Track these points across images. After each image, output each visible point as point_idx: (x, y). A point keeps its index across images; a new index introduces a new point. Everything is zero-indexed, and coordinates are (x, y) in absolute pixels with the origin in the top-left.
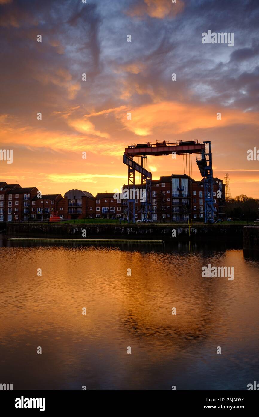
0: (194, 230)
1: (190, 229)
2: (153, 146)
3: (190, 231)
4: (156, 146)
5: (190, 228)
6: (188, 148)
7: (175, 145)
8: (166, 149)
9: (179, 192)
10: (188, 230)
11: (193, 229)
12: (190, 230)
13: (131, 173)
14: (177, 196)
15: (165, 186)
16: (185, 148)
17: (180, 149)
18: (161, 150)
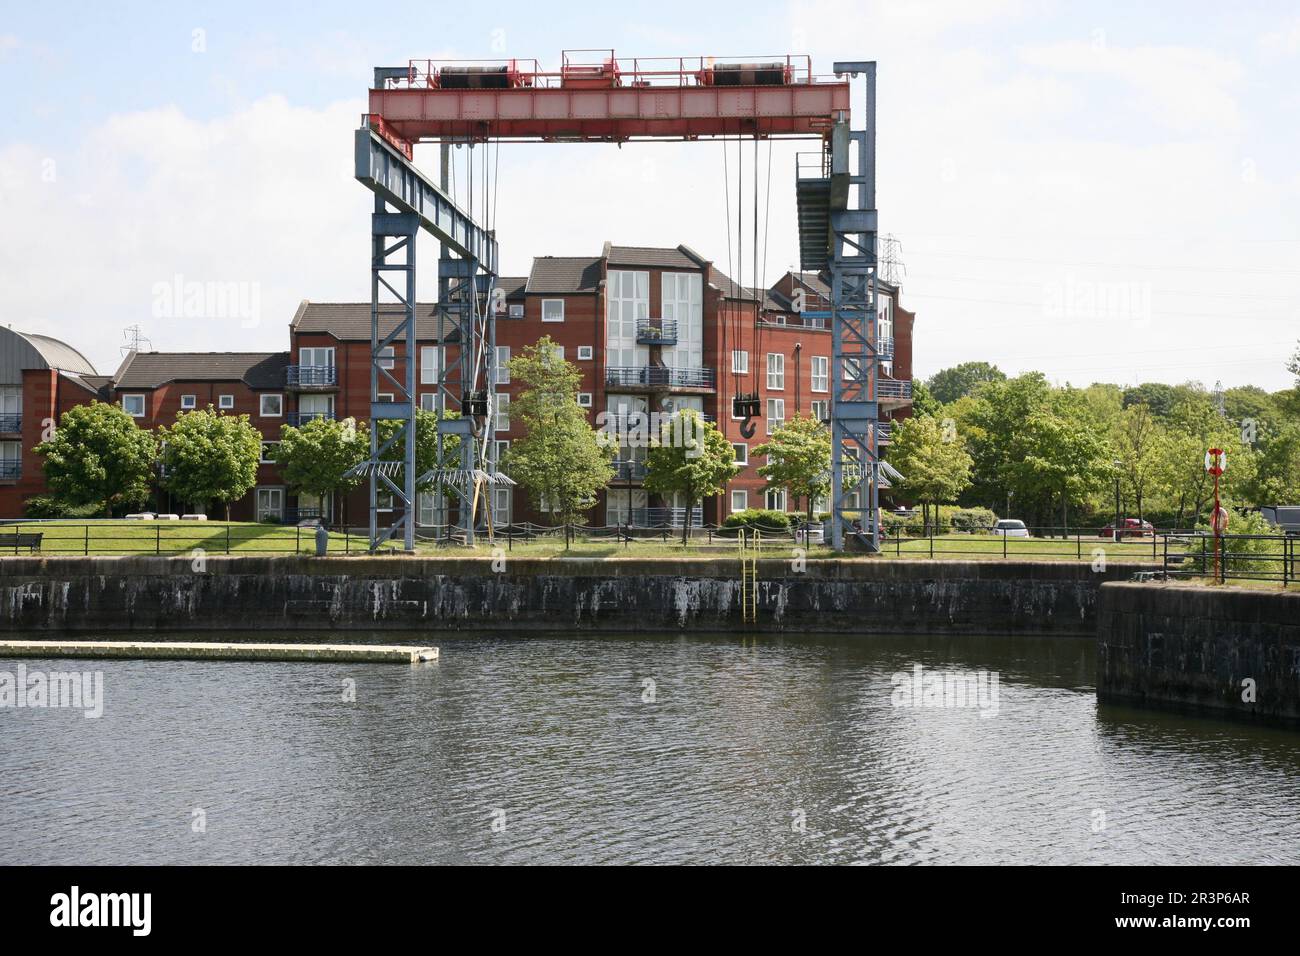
0: (774, 590)
1: (750, 586)
2: (540, 83)
3: (750, 601)
4: (556, 83)
5: (749, 577)
6: (750, 106)
7: (674, 82)
8: (622, 107)
9: (645, 352)
10: (735, 593)
11: (767, 585)
12: (749, 593)
13: (390, 242)
14: (634, 381)
15: (560, 319)
16: (735, 104)
17: (701, 107)
18: (589, 108)
